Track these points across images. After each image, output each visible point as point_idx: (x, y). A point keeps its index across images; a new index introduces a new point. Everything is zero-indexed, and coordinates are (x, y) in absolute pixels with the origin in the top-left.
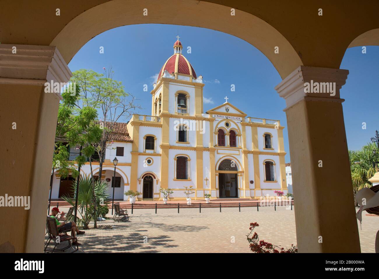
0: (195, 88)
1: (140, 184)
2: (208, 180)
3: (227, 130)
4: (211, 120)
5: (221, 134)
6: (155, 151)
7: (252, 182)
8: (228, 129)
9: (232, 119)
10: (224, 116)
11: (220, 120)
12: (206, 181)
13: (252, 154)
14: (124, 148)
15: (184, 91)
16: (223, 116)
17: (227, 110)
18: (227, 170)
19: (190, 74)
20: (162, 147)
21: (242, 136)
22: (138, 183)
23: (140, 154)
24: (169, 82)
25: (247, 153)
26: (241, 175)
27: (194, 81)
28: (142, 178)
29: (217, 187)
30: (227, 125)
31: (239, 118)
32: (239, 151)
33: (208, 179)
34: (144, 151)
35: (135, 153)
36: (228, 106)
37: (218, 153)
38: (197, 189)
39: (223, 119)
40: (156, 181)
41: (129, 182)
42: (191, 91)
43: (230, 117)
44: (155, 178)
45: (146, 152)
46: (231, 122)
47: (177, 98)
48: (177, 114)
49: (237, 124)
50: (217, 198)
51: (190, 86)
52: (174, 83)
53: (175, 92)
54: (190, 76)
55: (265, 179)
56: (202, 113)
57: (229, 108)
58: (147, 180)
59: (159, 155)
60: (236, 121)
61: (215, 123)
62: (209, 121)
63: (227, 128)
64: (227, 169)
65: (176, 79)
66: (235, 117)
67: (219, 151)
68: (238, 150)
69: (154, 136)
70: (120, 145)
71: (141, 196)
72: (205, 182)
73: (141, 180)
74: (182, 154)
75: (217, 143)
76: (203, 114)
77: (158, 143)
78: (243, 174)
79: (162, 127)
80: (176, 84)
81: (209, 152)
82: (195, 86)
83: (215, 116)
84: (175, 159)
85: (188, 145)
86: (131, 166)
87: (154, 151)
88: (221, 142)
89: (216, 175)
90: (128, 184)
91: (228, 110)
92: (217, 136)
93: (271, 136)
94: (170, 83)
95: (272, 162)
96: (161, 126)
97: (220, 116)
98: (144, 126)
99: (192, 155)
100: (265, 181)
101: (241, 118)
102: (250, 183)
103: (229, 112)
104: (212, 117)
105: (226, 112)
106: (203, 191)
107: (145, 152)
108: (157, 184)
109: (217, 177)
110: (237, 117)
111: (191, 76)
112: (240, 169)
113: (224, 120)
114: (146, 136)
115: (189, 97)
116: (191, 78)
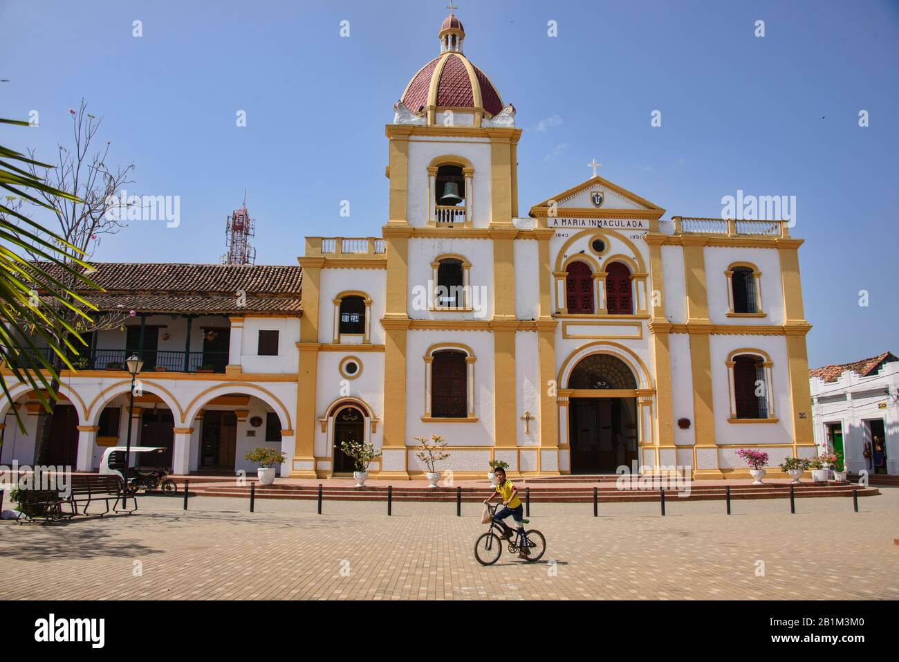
0: (490, 143)
1: (323, 431)
2: (533, 418)
3: (598, 263)
4: (542, 237)
5: (578, 276)
6: (367, 338)
7: (684, 424)
8: (600, 258)
9: (614, 227)
10: (587, 221)
11: (572, 233)
12: (525, 421)
13: (687, 334)
14: (278, 332)
15: (456, 157)
16: (581, 220)
17: (597, 200)
18: (600, 388)
19: (475, 106)
20: (387, 323)
21: (648, 279)
22: (319, 428)
23: (323, 348)
24: (410, 135)
25: (665, 330)
26: (649, 403)
27: (486, 123)
28: (331, 414)
29: (565, 439)
30: (598, 246)
31: (638, 221)
32: (639, 325)
33: (531, 416)
34: (336, 338)
35: (311, 345)
36: (598, 188)
37: (566, 336)
38: (497, 445)
39: (581, 230)
40: (371, 422)
41: (294, 427)
42: (476, 155)
43: (608, 220)
44: (367, 415)
45: (341, 341)
46: (611, 238)
47: (433, 179)
48: (433, 227)
49: (633, 240)
50: (562, 473)
51: (475, 139)
52: (425, 138)
53: (428, 162)
54: (474, 111)
55: (734, 412)
56: (512, 217)
57: (603, 193)
58: (345, 421)
59: (378, 348)
60: (627, 234)
61: (555, 246)
62: (536, 239)
63: (596, 258)
64: (599, 383)
65: (429, 124)
66: (625, 222)
67: (571, 330)
68: (634, 324)
69: (362, 295)
70: (269, 324)
71: (328, 466)
72: (523, 426)
73: (327, 422)
74: (449, 344)
75: (562, 304)
76: (515, 221)
77: (376, 314)
78: (653, 398)
79: (386, 268)
80: (431, 138)
81: (537, 333)
82: (490, 137)
83: (556, 222)
84: (426, 359)
85: (467, 316)
86: (297, 381)
87: (364, 339)
88: (579, 301)
89: (559, 403)
90: (290, 432)
91: (601, 200)
92: (562, 284)
93: (755, 273)
94: (413, 138)
95: (760, 357)
96: (382, 264)
97: (572, 220)
98: (336, 268)
99: (480, 346)
100: (732, 418)
101: (646, 223)
102: (677, 427)
103: (604, 206)
104: (545, 225)
105: (592, 206)
106: (516, 452)
107: (339, 343)
108: (374, 432)
109: (564, 410)
110: (631, 221)
111: (477, 110)
112: (643, 385)
113: (588, 231)
114: (341, 296)
115: (472, 172)
116: (478, 117)
